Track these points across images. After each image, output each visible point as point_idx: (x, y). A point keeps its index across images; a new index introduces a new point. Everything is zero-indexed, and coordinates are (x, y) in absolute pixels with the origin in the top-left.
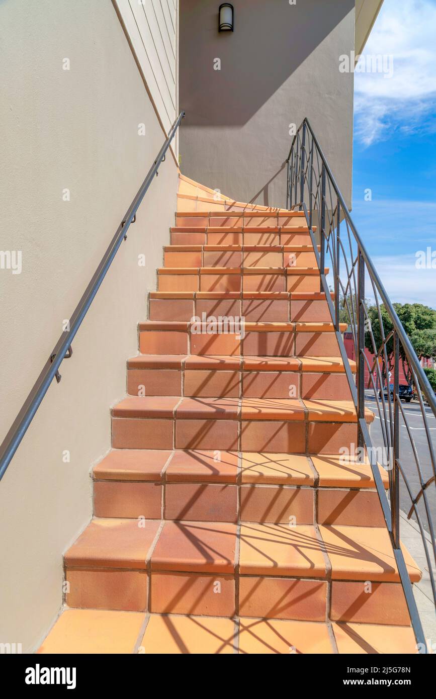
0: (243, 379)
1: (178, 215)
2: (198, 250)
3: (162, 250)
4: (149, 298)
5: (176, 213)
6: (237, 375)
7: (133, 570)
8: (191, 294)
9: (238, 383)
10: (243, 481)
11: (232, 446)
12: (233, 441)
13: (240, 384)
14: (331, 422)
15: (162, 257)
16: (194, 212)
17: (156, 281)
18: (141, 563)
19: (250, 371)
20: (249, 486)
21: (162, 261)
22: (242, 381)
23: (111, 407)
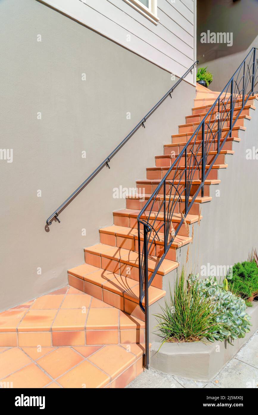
0: (180, 173)
1: (193, 110)
2: (192, 125)
3: (178, 127)
4: (164, 147)
5: (192, 109)
6: (178, 172)
7: (126, 217)
8: (178, 144)
9: (179, 174)
10: (160, 199)
11: (168, 193)
12: (168, 191)
13: (179, 175)
14: (197, 185)
15: (178, 130)
16: (203, 106)
17: (171, 140)
18: (127, 215)
19: (182, 170)
20: (162, 201)
21: (178, 131)
22: (180, 174)
23: (136, 181)
